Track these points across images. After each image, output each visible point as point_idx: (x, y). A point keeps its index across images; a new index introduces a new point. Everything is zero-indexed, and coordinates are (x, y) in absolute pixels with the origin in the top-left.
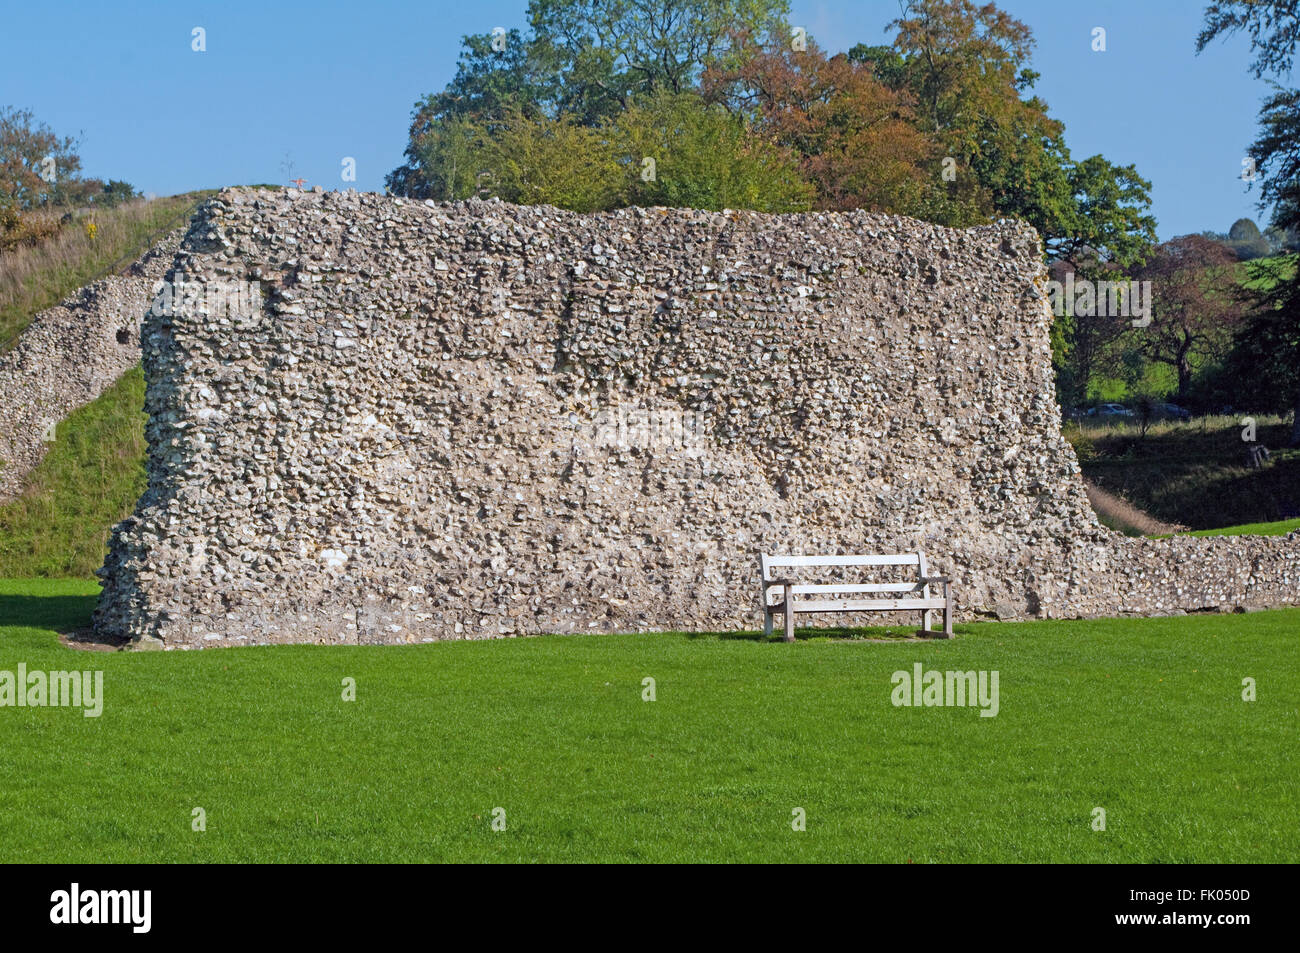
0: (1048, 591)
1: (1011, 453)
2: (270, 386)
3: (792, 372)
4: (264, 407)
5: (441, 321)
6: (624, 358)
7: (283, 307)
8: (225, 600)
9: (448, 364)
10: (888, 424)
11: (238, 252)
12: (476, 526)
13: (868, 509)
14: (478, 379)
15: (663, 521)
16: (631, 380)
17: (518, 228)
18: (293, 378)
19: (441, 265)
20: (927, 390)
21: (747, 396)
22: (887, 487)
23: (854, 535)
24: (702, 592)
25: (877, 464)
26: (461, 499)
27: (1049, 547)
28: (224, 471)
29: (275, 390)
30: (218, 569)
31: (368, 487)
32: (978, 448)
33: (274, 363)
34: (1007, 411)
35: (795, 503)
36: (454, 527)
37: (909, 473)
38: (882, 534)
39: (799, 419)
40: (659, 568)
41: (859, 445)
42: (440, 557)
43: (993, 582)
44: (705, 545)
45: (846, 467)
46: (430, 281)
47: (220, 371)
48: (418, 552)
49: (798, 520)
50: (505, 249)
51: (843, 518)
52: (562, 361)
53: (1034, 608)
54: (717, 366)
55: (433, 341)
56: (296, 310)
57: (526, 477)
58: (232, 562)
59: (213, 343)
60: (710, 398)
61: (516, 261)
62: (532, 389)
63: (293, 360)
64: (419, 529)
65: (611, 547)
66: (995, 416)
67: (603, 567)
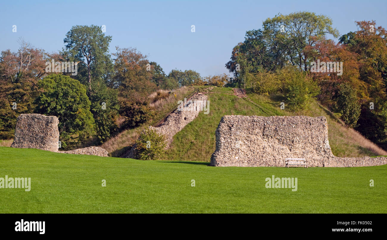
0: (326, 164)
1: (321, 146)
2: (230, 138)
3: (292, 136)
4: (229, 140)
5: (249, 130)
6: (271, 135)
7: (232, 129)
8: (225, 162)
9: (250, 135)
10: (304, 143)
11: (226, 123)
12: (253, 154)
13: (302, 153)
14: (253, 137)
15: (275, 154)
16: (272, 137)
17: (258, 119)
18: (232, 137)
19: (249, 124)
20: (310, 138)
21: (286, 139)
22: (304, 150)
23: (300, 156)
24: (280, 163)
25: (303, 148)
26: (251, 151)
27: (326, 158)
28: (225, 148)
29: (231, 139)
30: (224, 159)
31: (241, 150)
32: (317, 146)
33: (230, 135)
34: (321, 141)
35: (292, 152)
36: (250, 154)
37: (307, 149)
38: (303, 156)
39: (293, 142)
40: (275, 160)
41: (301, 145)
42: (249, 158)
43: (318, 163)
44: (281, 157)
45: (299, 148)
46: (248, 126)
47: (225, 136)
48: (246, 157)
49: (292, 154)
50: (257, 122)
51: (298, 154)
52: (263, 135)
53: (324, 166)
54: (282, 136)
55: (248, 133)
56: (233, 130)
57: (259, 149)
58: (226, 158)
59: (224, 133)
60: (281, 139)
61: (258, 123)
62: (260, 138)
63: (233, 135)
64: (246, 155)
65: (269, 157)
66: (319, 142)
67: (268, 159)
